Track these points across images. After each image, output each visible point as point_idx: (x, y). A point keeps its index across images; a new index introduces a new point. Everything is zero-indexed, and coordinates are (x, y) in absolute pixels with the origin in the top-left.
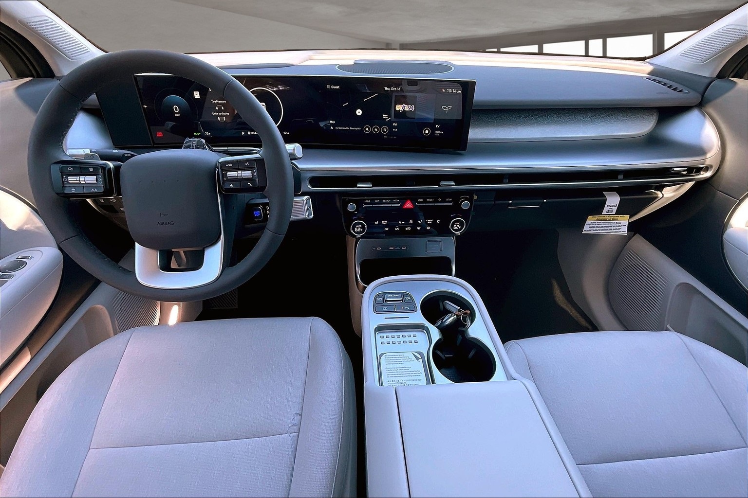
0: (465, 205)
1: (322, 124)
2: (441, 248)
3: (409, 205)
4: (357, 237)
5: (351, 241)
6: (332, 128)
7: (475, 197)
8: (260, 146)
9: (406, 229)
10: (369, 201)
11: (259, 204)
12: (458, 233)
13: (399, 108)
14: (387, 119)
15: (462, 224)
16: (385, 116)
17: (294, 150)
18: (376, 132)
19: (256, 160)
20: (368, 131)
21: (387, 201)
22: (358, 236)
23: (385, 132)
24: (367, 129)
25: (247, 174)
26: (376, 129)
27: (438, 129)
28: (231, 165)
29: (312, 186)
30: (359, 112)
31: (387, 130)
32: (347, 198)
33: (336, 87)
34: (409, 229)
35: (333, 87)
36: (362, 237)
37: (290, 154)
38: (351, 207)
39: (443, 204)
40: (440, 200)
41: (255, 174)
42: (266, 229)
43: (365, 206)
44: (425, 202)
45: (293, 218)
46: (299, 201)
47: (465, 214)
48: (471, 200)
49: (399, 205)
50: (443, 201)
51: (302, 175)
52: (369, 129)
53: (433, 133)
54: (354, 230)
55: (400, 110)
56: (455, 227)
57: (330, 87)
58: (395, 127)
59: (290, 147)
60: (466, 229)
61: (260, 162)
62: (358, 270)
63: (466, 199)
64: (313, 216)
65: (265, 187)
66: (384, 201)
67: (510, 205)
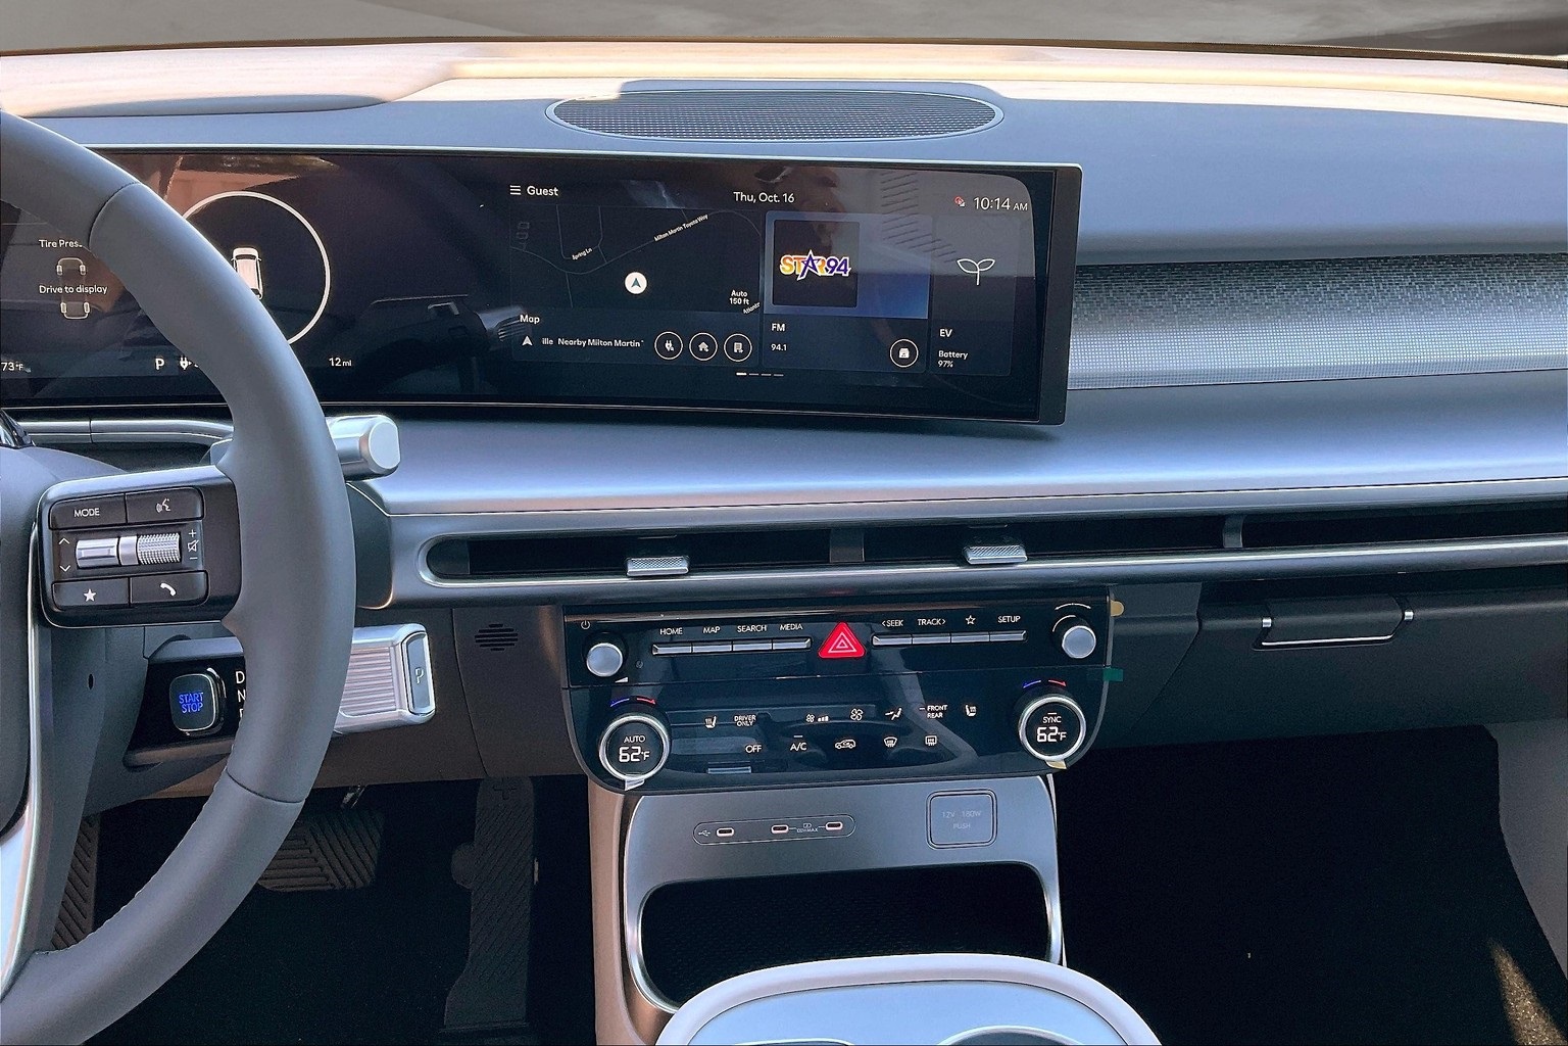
0: (1078, 641)
1: (491, 321)
2: (995, 823)
3: (844, 645)
4: (627, 787)
5: (604, 806)
6: (527, 341)
7: (1116, 608)
8: (223, 415)
9: (838, 746)
10: (679, 631)
11: (201, 664)
12: (1057, 761)
13: (791, 265)
14: (746, 306)
15: (1069, 723)
16: (738, 297)
17: (365, 439)
18: (703, 354)
19: (200, 490)
20: (671, 354)
21: (753, 628)
22: (632, 781)
23: (738, 356)
24: (669, 346)
25: (163, 546)
26: (703, 346)
27: (947, 344)
28: (96, 512)
29: (441, 575)
30: (636, 283)
31: (746, 348)
32: (585, 622)
33: (545, 192)
34: (849, 744)
35: (532, 190)
36: (649, 787)
37: (346, 458)
38: (603, 659)
39: (984, 638)
40: (970, 620)
41: (193, 546)
42: (224, 777)
43: (662, 650)
44: (910, 629)
45: (348, 718)
46: (377, 649)
47: (1080, 678)
48: (1097, 619)
49: (803, 645)
50: (987, 624)
51: (400, 532)
52: (676, 344)
53: (928, 355)
54: (612, 755)
55: (794, 275)
56: (1041, 736)
57: (524, 190)
58: (778, 337)
59: (346, 430)
60: (1089, 745)
61: (219, 496)
62: (634, 935)
63: (1081, 617)
64: (432, 707)
65: (233, 600)
66: (741, 629)
67: (1265, 633)
